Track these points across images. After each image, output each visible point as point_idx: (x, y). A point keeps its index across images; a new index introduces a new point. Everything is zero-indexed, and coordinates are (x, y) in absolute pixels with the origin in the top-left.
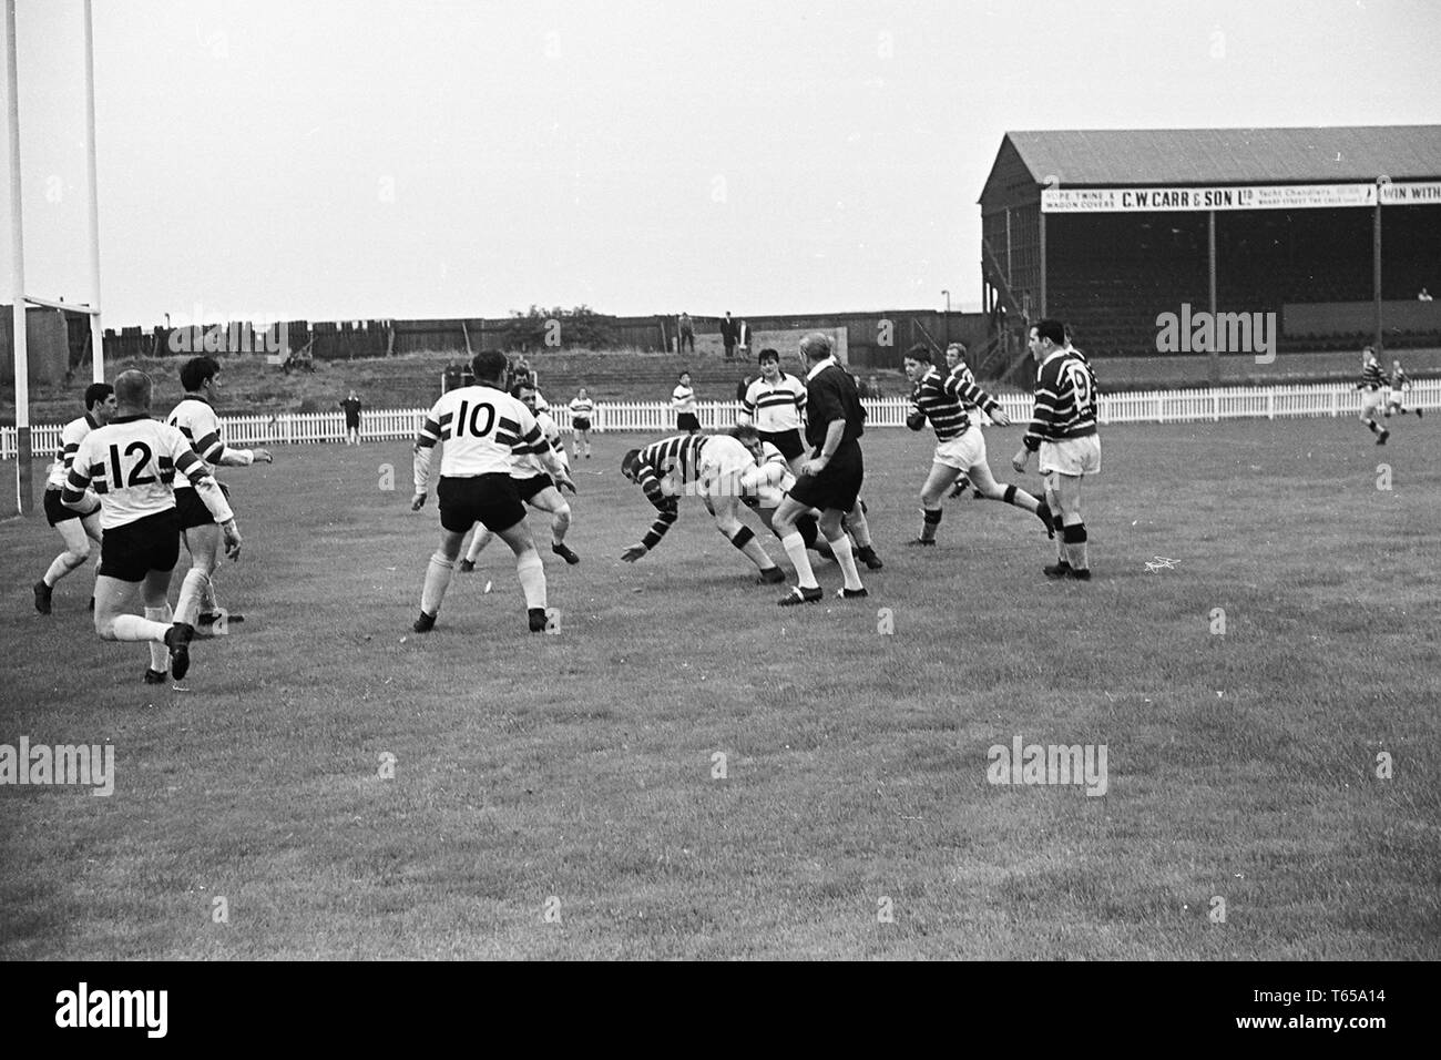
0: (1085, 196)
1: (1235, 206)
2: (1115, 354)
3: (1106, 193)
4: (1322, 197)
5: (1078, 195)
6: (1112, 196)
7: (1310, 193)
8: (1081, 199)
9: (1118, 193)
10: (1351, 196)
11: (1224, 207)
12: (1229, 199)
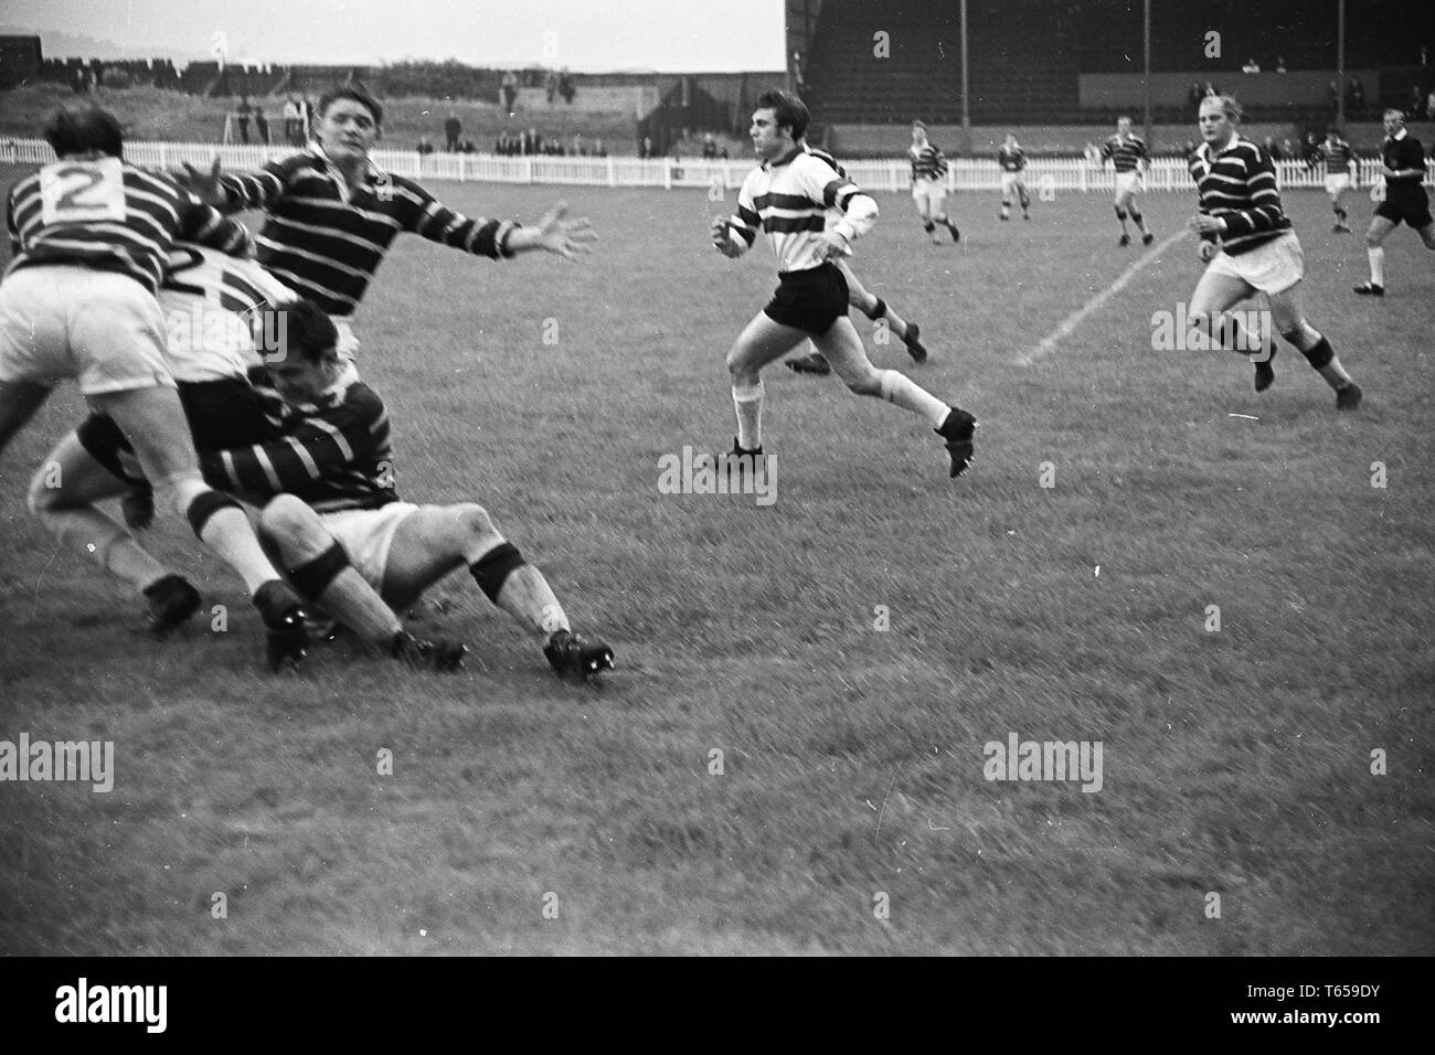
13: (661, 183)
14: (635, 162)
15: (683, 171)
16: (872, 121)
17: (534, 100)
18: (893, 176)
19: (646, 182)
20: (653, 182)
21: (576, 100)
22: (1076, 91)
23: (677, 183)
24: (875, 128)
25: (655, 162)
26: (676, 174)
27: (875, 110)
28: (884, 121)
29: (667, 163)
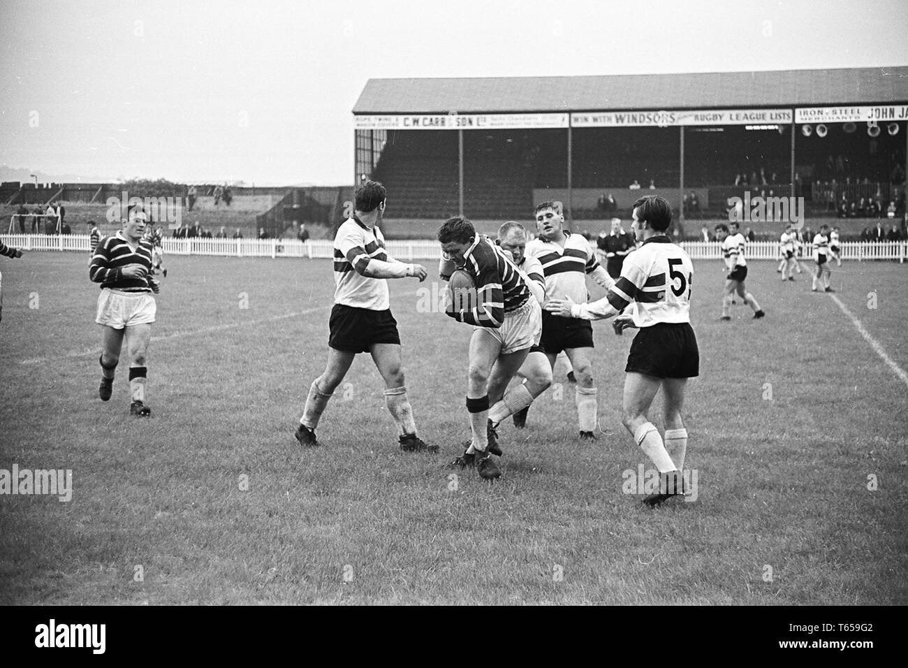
0: (380, 120)
1: (474, 127)
2: (399, 216)
3: (393, 118)
4: (532, 121)
5: (376, 119)
6: (397, 120)
7: (524, 119)
8: (378, 122)
9: (401, 118)
10: (551, 121)
11: (468, 127)
12: (470, 122)
13: (270, 254)
14: (255, 241)
15: (283, 247)
16: (408, 217)
17: (207, 204)
18: (410, 250)
19: (261, 254)
20: (265, 254)
21: (232, 203)
22: (532, 198)
23: (278, 254)
24: (408, 221)
25: (266, 242)
26: (279, 249)
27: (409, 210)
28: (415, 217)
29: (274, 242)
